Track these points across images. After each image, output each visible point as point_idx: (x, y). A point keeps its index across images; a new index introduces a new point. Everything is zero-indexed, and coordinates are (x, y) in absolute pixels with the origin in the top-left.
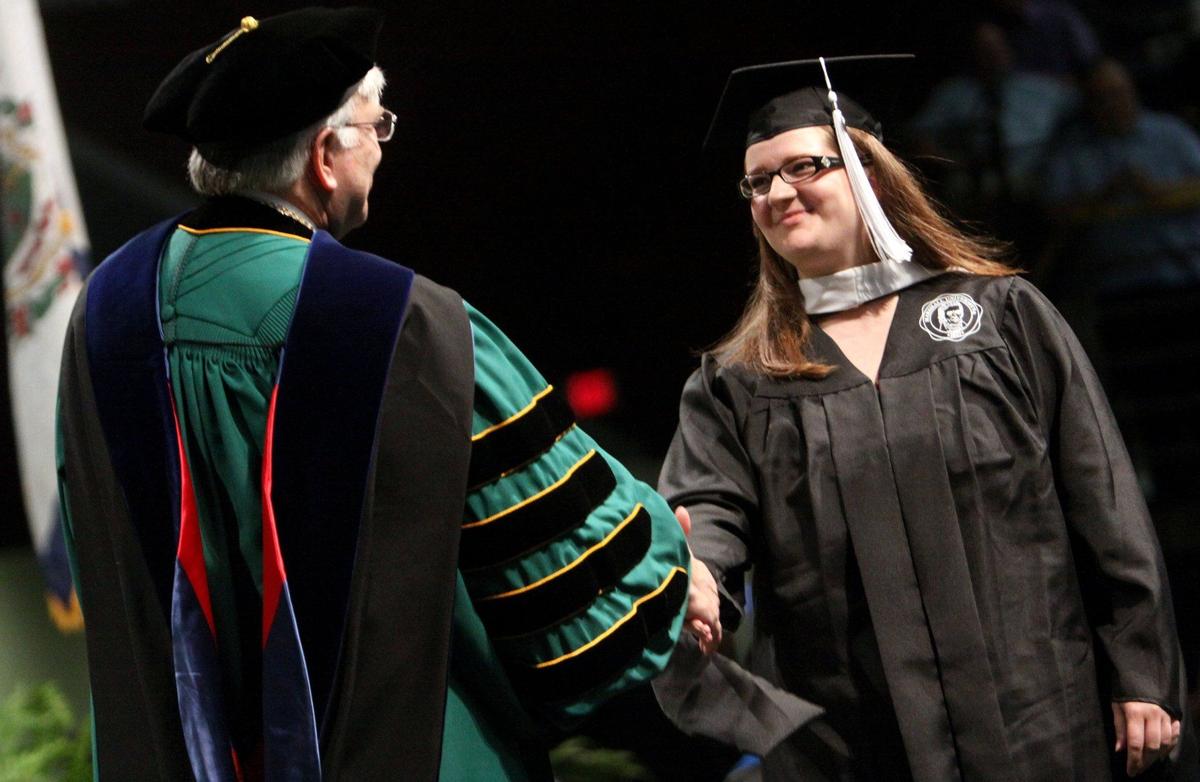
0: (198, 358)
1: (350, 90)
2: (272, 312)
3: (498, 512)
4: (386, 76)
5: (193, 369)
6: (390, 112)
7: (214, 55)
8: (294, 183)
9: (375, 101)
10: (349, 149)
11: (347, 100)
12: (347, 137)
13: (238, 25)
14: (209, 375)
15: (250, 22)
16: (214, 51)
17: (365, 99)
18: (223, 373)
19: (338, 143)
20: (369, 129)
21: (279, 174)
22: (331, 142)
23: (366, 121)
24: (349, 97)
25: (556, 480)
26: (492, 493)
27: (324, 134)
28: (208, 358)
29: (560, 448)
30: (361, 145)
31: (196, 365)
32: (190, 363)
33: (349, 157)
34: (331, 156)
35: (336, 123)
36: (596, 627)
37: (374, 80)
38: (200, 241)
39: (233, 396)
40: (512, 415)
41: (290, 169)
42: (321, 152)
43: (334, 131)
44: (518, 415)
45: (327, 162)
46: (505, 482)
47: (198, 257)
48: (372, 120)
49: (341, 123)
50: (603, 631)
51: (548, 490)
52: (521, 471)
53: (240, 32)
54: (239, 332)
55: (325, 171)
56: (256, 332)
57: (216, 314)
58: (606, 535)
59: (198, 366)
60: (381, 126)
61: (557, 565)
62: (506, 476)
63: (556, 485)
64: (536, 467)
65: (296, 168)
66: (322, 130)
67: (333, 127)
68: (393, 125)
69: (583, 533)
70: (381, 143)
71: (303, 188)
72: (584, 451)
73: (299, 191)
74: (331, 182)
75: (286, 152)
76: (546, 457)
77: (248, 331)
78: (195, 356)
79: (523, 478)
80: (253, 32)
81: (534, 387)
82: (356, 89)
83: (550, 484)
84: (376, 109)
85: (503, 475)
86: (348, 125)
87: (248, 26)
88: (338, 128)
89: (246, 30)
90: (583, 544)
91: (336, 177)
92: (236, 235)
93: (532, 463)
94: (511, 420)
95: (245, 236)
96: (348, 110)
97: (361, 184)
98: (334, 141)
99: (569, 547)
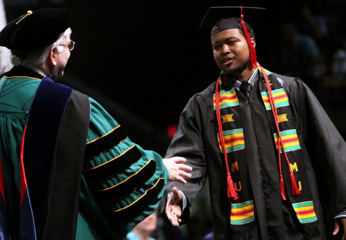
0: (5, 117)
1: (61, 34)
2: (28, 103)
3: (99, 165)
4: (72, 30)
5: (3, 120)
6: (73, 41)
7: (18, 22)
8: (43, 64)
9: (68, 37)
10: (61, 53)
11: (60, 37)
12: (60, 49)
13: (26, 13)
14: (8, 122)
15: (30, 12)
16: (18, 21)
17: (66, 37)
18: (12, 121)
19: (57, 50)
20: (66, 46)
21: (39, 60)
22: (55, 50)
23: (66, 44)
24: (61, 36)
25: (119, 154)
26: (97, 159)
27: (53, 48)
28: (8, 117)
29: (122, 145)
30: (64, 51)
31: (4, 119)
32: (2, 118)
33: (60, 55)
34: (55, 55)
35: (57, 44)
36: (132, 200)
37: (68, 32)
38: (8, 80)
39: (14, 128)
40: (105, 134)
41: (42, 59)
42: (52, 53)
43: (56, 47)
44: (107, 134)
45: (54, 57)
46: (102, 155)
47: (7, 85)
48: (67, 44)
49: (58, 45)
50: (135, 201)
51: (116, 158)
52: (107, 152)
53: (27, 15)
54: (18, 109)
55: (53, 59)
56: (23, 109)
57: (12, 103)
58: (138, 171)
59: (5, 119)
60: (70, 46)
61: (119, 181)
62: (102, 153)
63: (119, 156)
64: (112, 151)
65: (44, 59)
66: (53, 47)
67: (56, 46)
68: (74, 45)
69: (129, 171)
70: (70, 51)
71: (45, 65)
72: (131, 145)
73: (44, 66)
74: (55, 63)
75: (41, 53)
76: (116, 147)
77: (20, 108)
78: (4, 116)
79: (108, 154)
80: (31, 15)
81: (113, 126)
82: (63, 34)
83: (117, 156)
84: (68, 40)
85: (101, 153)
86: (60, 45)
87: (29, 13)
88: (58, 46)
89: (29, 15)
90: (128, 174)
91: (56, 61)
92: (20, 78)
93: (111, 149)
94: (104, 135)
95: (22, 79)
96: (61, 40)
97: (64, 63)
98: (56, 50)
99: (123, 175)
